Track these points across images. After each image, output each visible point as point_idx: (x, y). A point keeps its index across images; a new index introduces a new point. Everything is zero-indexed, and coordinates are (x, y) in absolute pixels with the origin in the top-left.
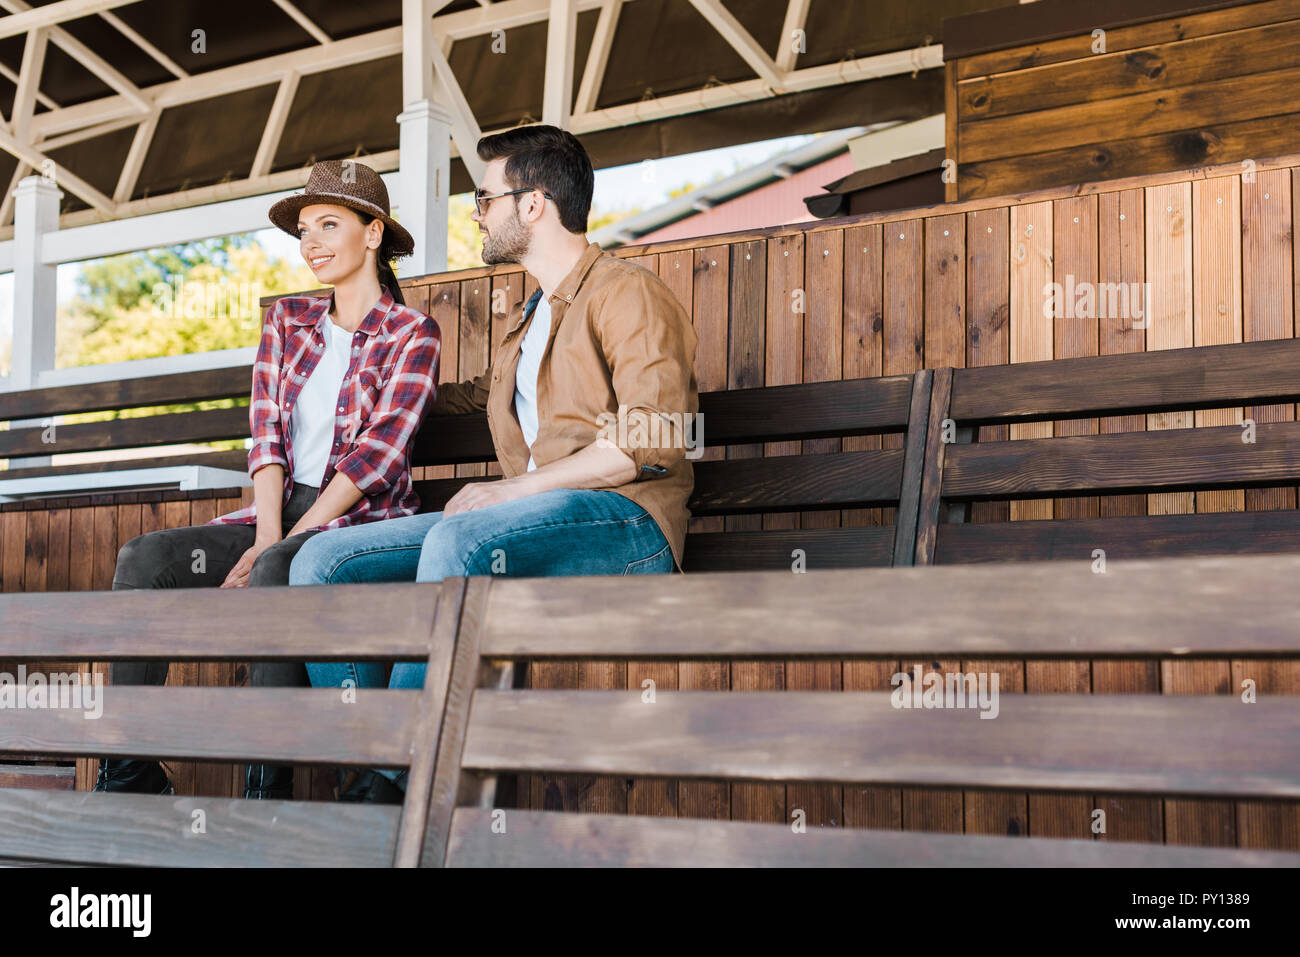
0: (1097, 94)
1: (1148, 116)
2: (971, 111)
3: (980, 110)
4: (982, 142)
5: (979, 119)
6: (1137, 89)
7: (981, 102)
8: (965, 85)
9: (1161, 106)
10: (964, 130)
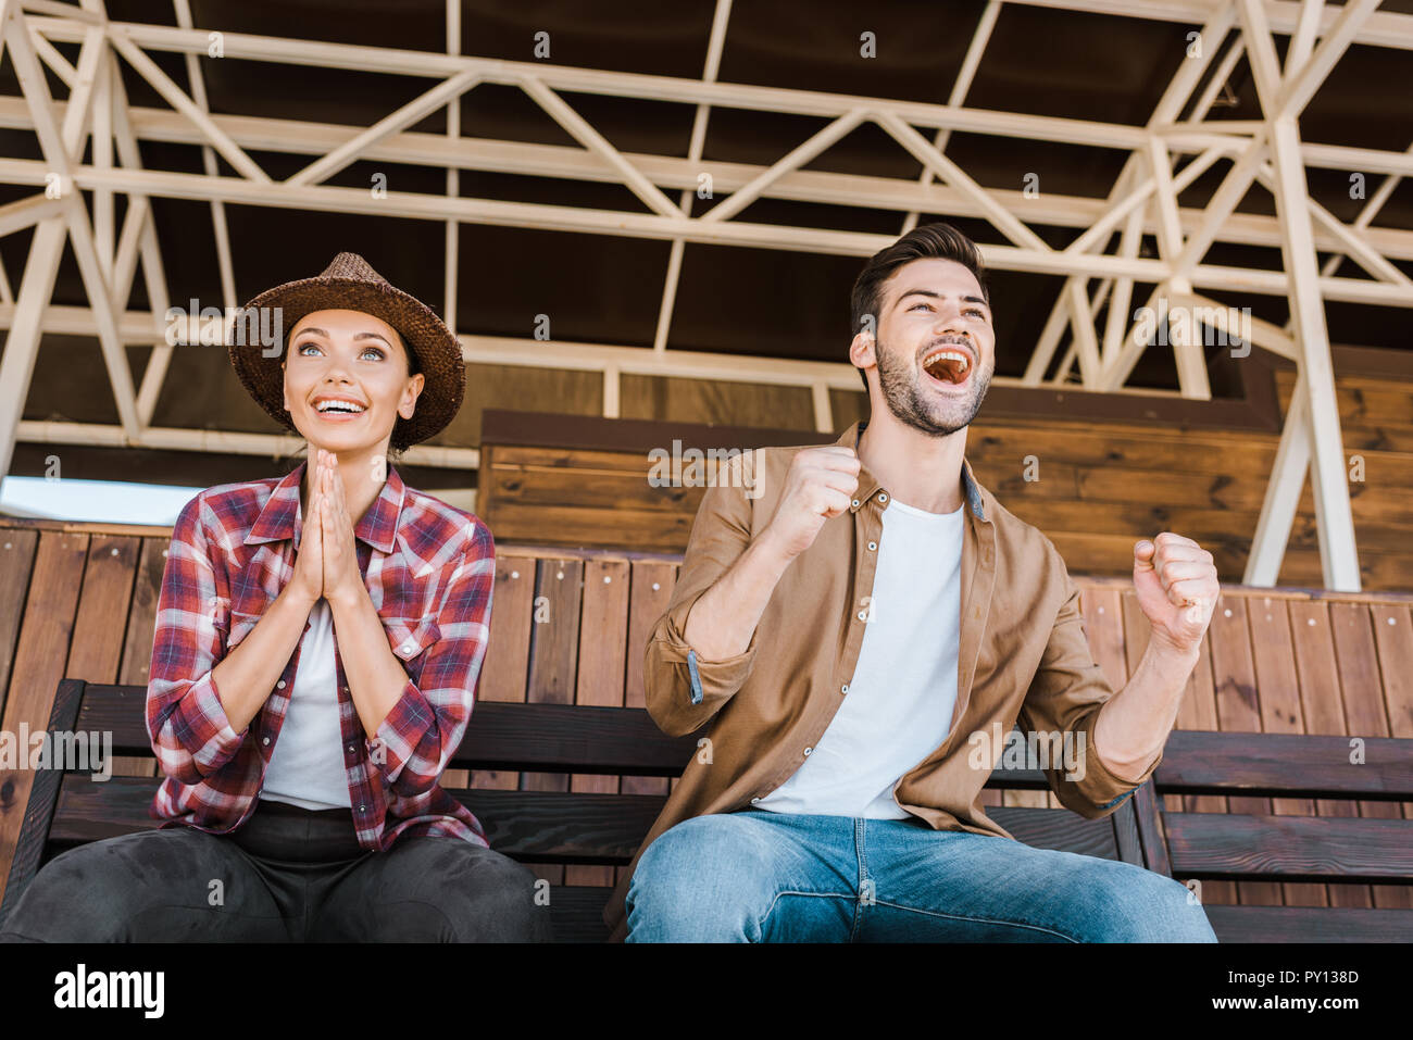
0: (624, 503)
1: (669, 531)
2: (503, 493)
3: (513, 494)
4: (512, 522)
5: (511, 501)
6: (660, 507)
7: (514, 487)
8: (499, 470)
9: (681, 526)
10: (496, 508)
